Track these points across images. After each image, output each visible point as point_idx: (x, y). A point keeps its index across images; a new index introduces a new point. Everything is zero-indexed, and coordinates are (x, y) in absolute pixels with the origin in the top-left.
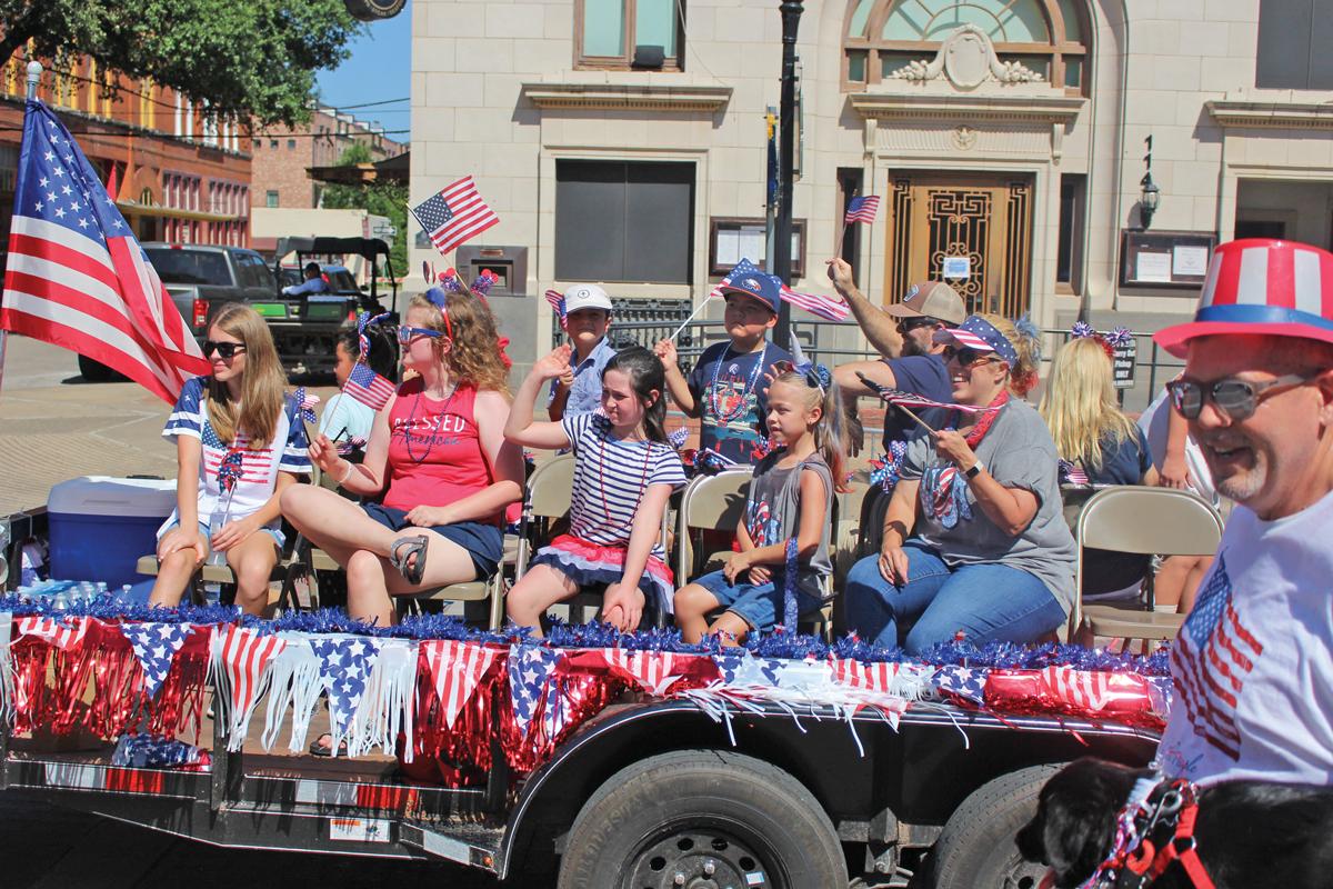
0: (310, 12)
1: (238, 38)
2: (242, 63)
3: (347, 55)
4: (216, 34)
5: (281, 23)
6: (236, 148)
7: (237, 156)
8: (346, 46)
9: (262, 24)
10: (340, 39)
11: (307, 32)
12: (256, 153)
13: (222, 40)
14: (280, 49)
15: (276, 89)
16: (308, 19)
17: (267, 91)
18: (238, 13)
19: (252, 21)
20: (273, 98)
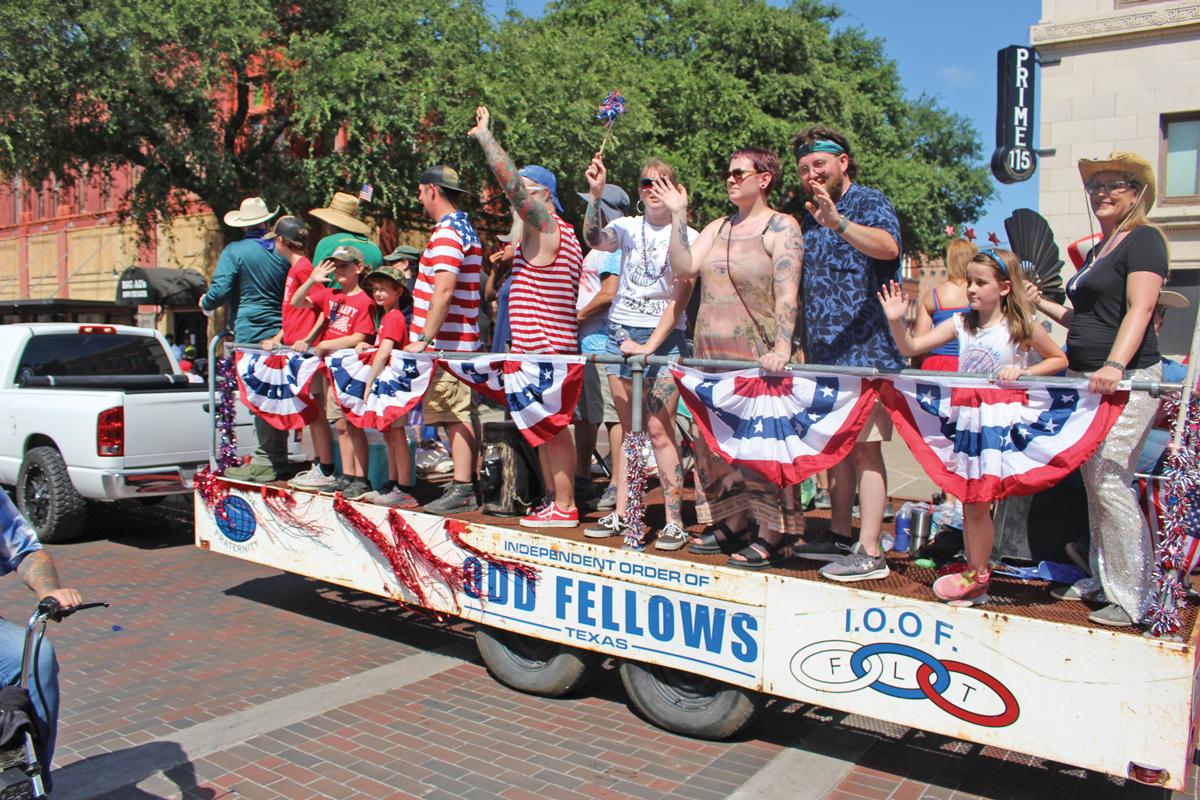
0: (960, 187)
1: (915, 205)
2: (918, 221)
3: (984, 213)
4: (901, 203)
5: (942, 196)
6: (909, 276)
7: (910, 281)
8: (984, 208)
9: (930, 196)
10: (980, 204)
11: (959, 199)
12: (922, 280)
13: (906, 206)
14: (941, 212)
15: (938, 237)
16: (959, 192)
17: (932, 238)
18: (916, 189)
19: (924, 194)
20: (936, 243)
